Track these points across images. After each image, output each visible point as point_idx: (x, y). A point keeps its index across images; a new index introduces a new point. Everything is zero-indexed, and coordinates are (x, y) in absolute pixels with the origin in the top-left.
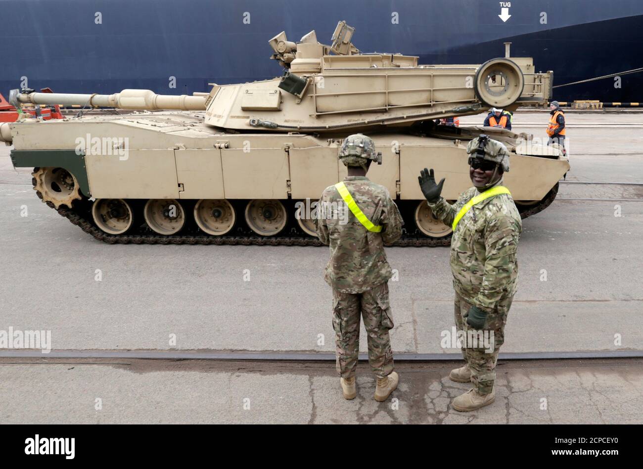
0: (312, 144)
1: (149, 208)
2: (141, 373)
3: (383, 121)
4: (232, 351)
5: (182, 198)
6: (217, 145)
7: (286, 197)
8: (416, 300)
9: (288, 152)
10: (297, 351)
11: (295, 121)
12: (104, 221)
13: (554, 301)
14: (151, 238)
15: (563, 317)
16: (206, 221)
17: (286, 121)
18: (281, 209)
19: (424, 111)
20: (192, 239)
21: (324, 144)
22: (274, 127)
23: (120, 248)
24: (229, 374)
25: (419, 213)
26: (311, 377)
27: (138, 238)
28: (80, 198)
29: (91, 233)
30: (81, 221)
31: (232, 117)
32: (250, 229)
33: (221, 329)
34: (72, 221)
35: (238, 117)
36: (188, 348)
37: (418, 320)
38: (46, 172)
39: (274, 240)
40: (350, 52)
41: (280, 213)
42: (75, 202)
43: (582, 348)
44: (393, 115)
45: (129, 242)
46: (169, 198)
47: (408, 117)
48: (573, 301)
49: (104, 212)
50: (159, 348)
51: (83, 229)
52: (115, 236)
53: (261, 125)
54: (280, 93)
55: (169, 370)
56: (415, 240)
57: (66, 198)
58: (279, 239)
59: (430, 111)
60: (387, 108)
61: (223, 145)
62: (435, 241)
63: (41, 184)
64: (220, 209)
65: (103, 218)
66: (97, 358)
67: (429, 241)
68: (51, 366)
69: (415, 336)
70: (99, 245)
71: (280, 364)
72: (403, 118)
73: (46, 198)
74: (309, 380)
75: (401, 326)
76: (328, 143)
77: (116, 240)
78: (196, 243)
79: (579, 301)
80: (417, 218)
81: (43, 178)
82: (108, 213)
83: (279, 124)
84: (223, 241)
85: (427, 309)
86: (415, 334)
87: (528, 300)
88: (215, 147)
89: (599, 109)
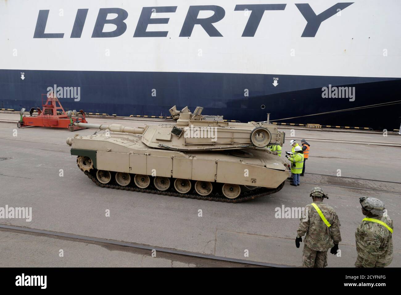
0: (182, 156)
1: (117, 174)
2: (111, 251)
3: (212, 149)
4: (144, 245)
5: (130, 173)
6: (146, 154)
7: (170, 177)
8: (218, 229)
9: (173, 159)
10: (168, 248)
11: (177, 146)
12: (100, 177)
13: (276, 237)
14: (117, 187)
15: (278, 246)
16: (138, 181)
17: (173, 146)
18: (168, 180)
19: (229, 146)
20: (132, 189)
21: (187, 156)
22: (168, 148)
23: (105, 190)
24: (142, 255)
25: (224, 187)
26: (172, 261)
27: (112, 186)
28: (93, 169)
29: (95, 182)
30: (92, 177)
31: (153, 142)
32: (155, 187)
33: (141, 234)
34: (89, 177)
35: (155, 142)
36: (128, 241)
37: (217, 239)
38: (82, 157)
39: (164, 193)
40: (201, 119)
41: (168, 182)
42: (91, 170)
43: (284, 264)
44: (216, 147)
45: (109, 187)
46: (125, 172)
47: (222, 148)
48: (285, 238)
49: (101, 174)
50: (118, 240)
51: (93, 181)
52: (104, 184)
53: (163, 147)
54: (172, 134)
55: (121, 250)
56: (221, 199)
57: (88, 168)
58: (166, 192)
59: (231, 146)
60: (214, 144)
61: (148, 154)
62: (230, 200)
63: (80, 162)
64: (144, 178)
65: (100, 176)
66: (95, 241)
67: (227, 200)
68: (80, 243)
69: (215, 247)
70: (98, 187)
71: (161, 253)
72: (220, 148)
73: (81, 167)
74: (172, 262)
75: (210, 241)
76: (189, 157)
77: (104, 186)
78: (134, 191)
79: (287, 239)
80: (223, 190)
81: (81, 159)
82: (102, 174)
83: (170, 147)
84: (144, 191)
85: (222, 234)
86: (215, 246)
87: (266, 235)
88: (145, 154)
89: (320, 128)
